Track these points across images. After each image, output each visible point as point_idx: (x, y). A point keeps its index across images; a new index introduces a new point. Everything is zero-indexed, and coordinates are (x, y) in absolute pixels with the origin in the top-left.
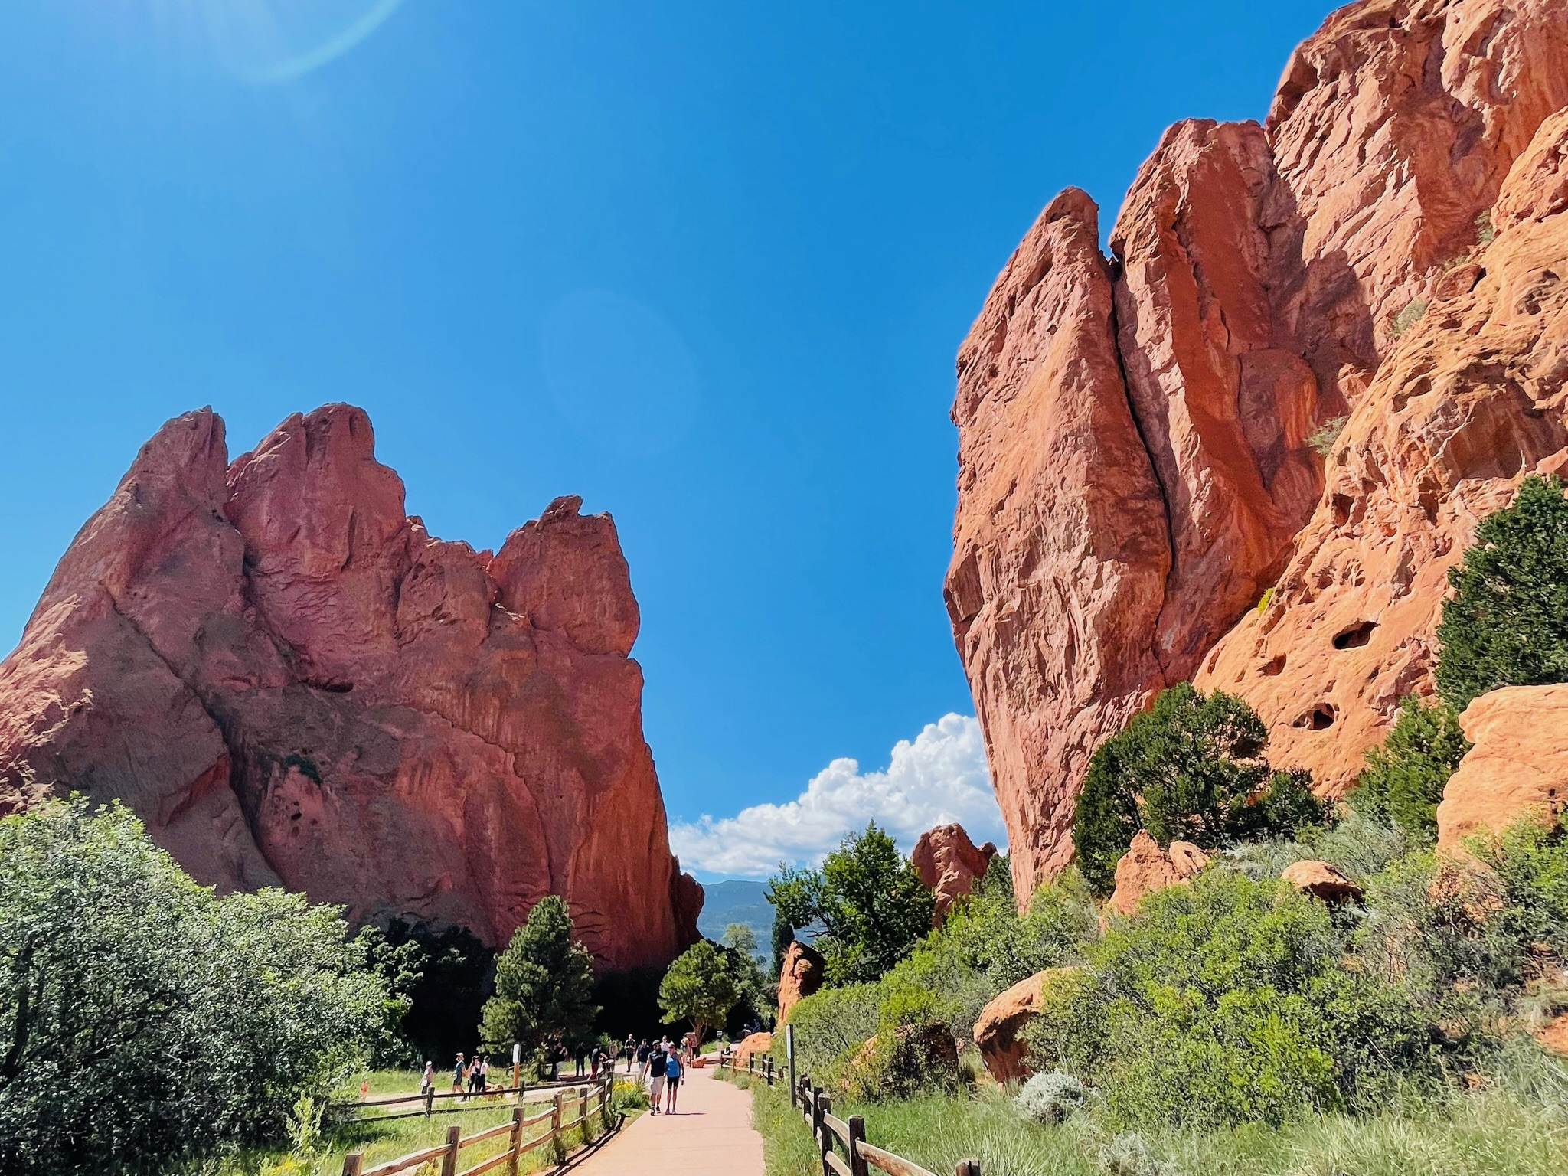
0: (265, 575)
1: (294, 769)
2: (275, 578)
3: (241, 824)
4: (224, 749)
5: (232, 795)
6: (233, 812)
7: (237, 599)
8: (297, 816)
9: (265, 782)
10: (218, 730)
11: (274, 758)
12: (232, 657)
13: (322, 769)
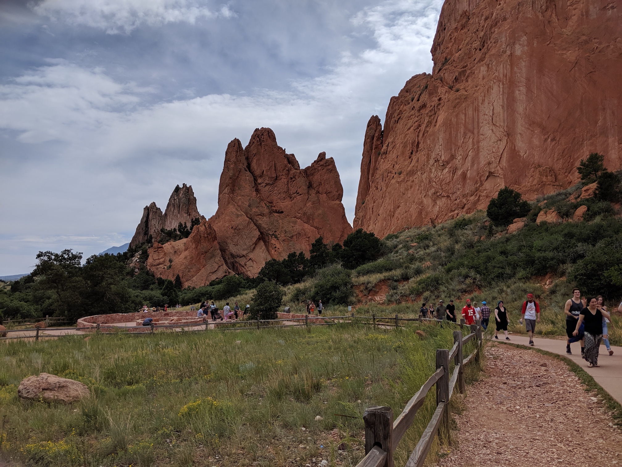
0: (260, 184)
1: (273, 236)
2: (262, 185)
3: (265, 251)
4: (259, 233)
5: (263, 244)
6: (264, 247)
7: (254, 193)
8: (275, 247)
9: (269, 239)
10: (257, 229)
11: (269, 234)
12: (257, 210)
13: (279, 236)
